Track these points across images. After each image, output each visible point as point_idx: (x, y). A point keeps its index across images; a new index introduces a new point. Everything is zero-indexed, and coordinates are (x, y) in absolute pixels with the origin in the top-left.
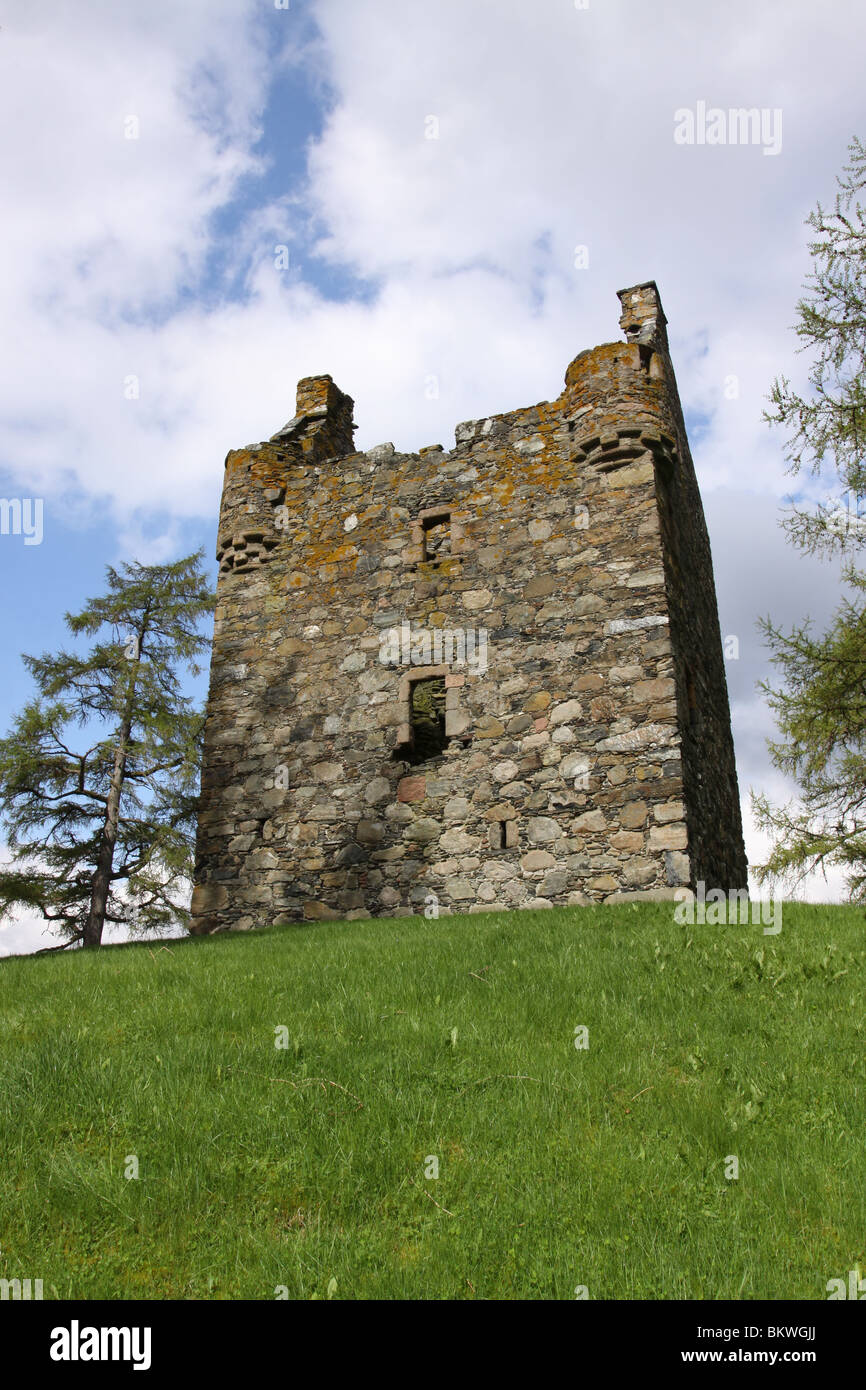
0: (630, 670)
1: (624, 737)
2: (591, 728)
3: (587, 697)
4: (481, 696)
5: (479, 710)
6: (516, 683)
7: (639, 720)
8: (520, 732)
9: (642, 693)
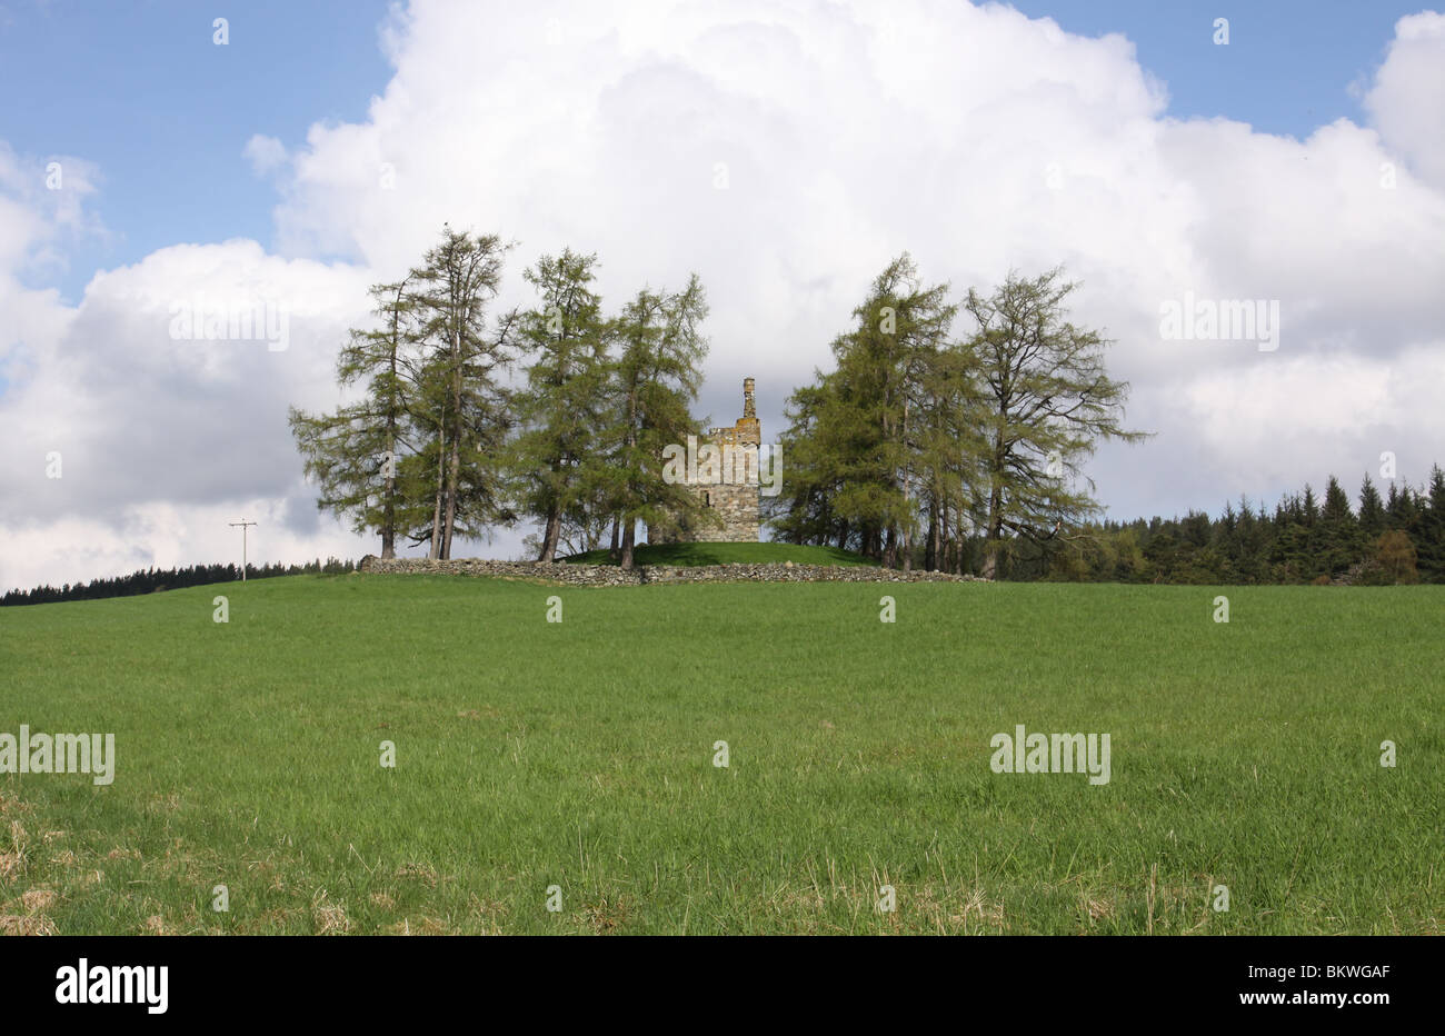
0: (750, 495)
1: (747, 509)
2: (741, 506)
3: (741, 500)
4: (717, 496)
5: (716, 500)
6: (726, 494)
7: (751, 506)
8: (726, 505)
9: (752, 500)
